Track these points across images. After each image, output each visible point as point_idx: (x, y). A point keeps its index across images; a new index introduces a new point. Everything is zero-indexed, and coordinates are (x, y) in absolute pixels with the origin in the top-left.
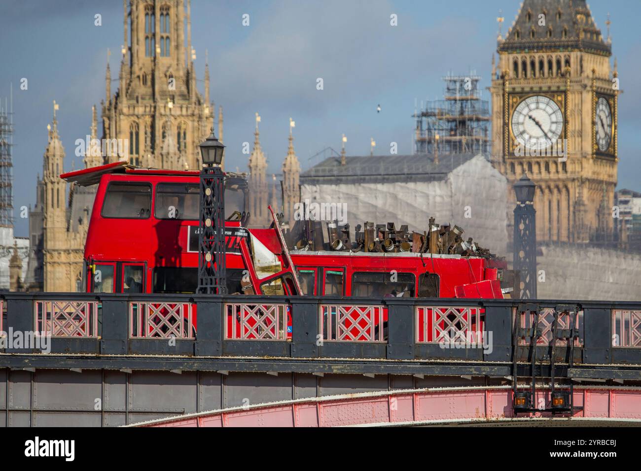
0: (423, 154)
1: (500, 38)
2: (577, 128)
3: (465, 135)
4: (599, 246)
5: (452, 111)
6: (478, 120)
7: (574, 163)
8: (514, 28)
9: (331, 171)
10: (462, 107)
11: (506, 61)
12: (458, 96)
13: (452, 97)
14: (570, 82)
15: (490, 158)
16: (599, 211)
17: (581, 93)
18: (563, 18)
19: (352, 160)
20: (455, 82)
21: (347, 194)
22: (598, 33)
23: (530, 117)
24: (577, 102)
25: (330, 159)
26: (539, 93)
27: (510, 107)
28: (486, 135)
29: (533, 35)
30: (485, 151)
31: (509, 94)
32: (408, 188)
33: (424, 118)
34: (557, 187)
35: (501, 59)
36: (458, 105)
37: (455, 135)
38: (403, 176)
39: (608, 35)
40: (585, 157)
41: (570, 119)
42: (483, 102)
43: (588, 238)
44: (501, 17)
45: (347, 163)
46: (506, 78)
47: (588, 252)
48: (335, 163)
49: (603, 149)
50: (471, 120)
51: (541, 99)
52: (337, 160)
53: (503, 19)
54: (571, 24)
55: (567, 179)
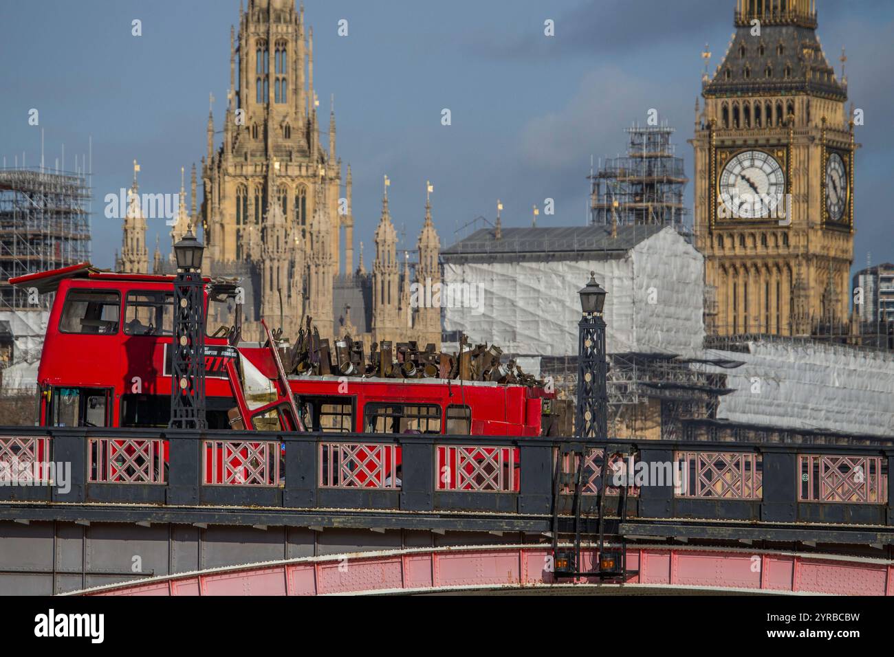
0: (600, 224)
1: (706, 78)
2: (802, 191)
3: (653, 201)
4: (822, 340)
5: (638, 172)
6: (670, 182)
7: (799, 235)
8: (724, 65)
9: (482, 246)
10: (649, 166)
11: (714, 109)
12: (645, 153)
13: (637, 154)
14: (794, 133)
15: (685, 230)
16: (824, 296)
17: (808, 147)
18: (786, 53)
19: (508, 233)
20: (641, 134)
21: (503, 275)
22: (830, 72)
23: (743, 177)
24: (802, 158)
25: (482, 230)
26: (755, 147)
27: (718, 165)
28: (680, 201)
29: (748, 75)
30: (678, 221)
31: (717, 148)
32: (578, 268)
33: (602, 180)
34: (777, 265)
35: (706, 104)
36: (645, 164)
37: (641, 201)
38: (572, 253)
39: (843, 74)
40: (813, 228)
41: (793, 180)
42: (677, 160)
43: (809, 331)
44: (707, 52)
45: (503, 236)
46: (713, 128)
47: (807, 348)
48: (488, 237)
49: (836, 218)
50: (661, 182)
51: (757, 154)
52: (490, 233)
53: (709, 55)
54: (796, 60)
55: (789, 255)
